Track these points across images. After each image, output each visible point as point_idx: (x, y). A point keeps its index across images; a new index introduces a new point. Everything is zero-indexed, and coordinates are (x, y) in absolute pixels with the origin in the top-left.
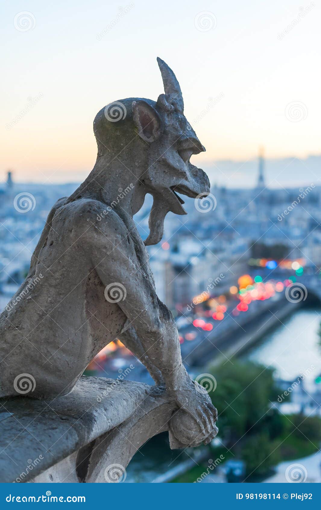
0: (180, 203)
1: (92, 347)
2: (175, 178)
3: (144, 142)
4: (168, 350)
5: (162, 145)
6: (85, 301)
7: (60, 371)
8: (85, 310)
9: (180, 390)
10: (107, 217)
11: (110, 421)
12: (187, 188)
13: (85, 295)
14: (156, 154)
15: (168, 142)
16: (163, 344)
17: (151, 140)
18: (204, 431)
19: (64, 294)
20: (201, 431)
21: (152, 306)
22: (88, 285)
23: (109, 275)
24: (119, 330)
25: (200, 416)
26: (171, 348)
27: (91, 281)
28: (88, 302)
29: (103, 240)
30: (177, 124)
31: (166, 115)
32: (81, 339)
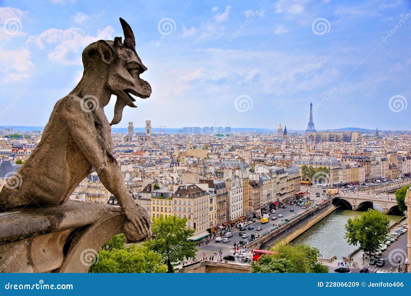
0: (131, 101)
1: (71, 178)
2: (125, 85)
3: (106, 64)
4: (113, 181)
5: (117, 66)
6: (66, 152)
7: (52, 191)
8: (65, 156)
9: (127, 207)
10: (76, 103)
11: (77, 219)
12: (134, 91)
13: (66, 148)
14: (114, 71)
15: (121, 64)
16: (109, 177)
17: (109, 63)
18: (140, 232)
19: (54, 147)
20: (138, 232)
21: (102, 154)
22: (68, 143)
23: (76, 136)
24: (89, 170)
25: (137, 222)
26: (115, 180)
27: (70, 141)
28: (67, 152)
29: (73, 116)
30: (126, 54)
31: (119, 49)
32: (63, 173)
